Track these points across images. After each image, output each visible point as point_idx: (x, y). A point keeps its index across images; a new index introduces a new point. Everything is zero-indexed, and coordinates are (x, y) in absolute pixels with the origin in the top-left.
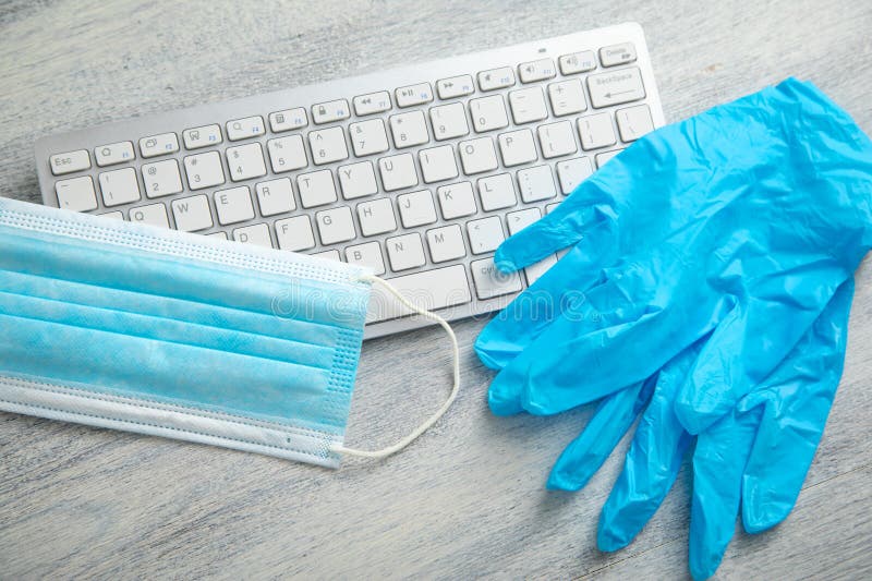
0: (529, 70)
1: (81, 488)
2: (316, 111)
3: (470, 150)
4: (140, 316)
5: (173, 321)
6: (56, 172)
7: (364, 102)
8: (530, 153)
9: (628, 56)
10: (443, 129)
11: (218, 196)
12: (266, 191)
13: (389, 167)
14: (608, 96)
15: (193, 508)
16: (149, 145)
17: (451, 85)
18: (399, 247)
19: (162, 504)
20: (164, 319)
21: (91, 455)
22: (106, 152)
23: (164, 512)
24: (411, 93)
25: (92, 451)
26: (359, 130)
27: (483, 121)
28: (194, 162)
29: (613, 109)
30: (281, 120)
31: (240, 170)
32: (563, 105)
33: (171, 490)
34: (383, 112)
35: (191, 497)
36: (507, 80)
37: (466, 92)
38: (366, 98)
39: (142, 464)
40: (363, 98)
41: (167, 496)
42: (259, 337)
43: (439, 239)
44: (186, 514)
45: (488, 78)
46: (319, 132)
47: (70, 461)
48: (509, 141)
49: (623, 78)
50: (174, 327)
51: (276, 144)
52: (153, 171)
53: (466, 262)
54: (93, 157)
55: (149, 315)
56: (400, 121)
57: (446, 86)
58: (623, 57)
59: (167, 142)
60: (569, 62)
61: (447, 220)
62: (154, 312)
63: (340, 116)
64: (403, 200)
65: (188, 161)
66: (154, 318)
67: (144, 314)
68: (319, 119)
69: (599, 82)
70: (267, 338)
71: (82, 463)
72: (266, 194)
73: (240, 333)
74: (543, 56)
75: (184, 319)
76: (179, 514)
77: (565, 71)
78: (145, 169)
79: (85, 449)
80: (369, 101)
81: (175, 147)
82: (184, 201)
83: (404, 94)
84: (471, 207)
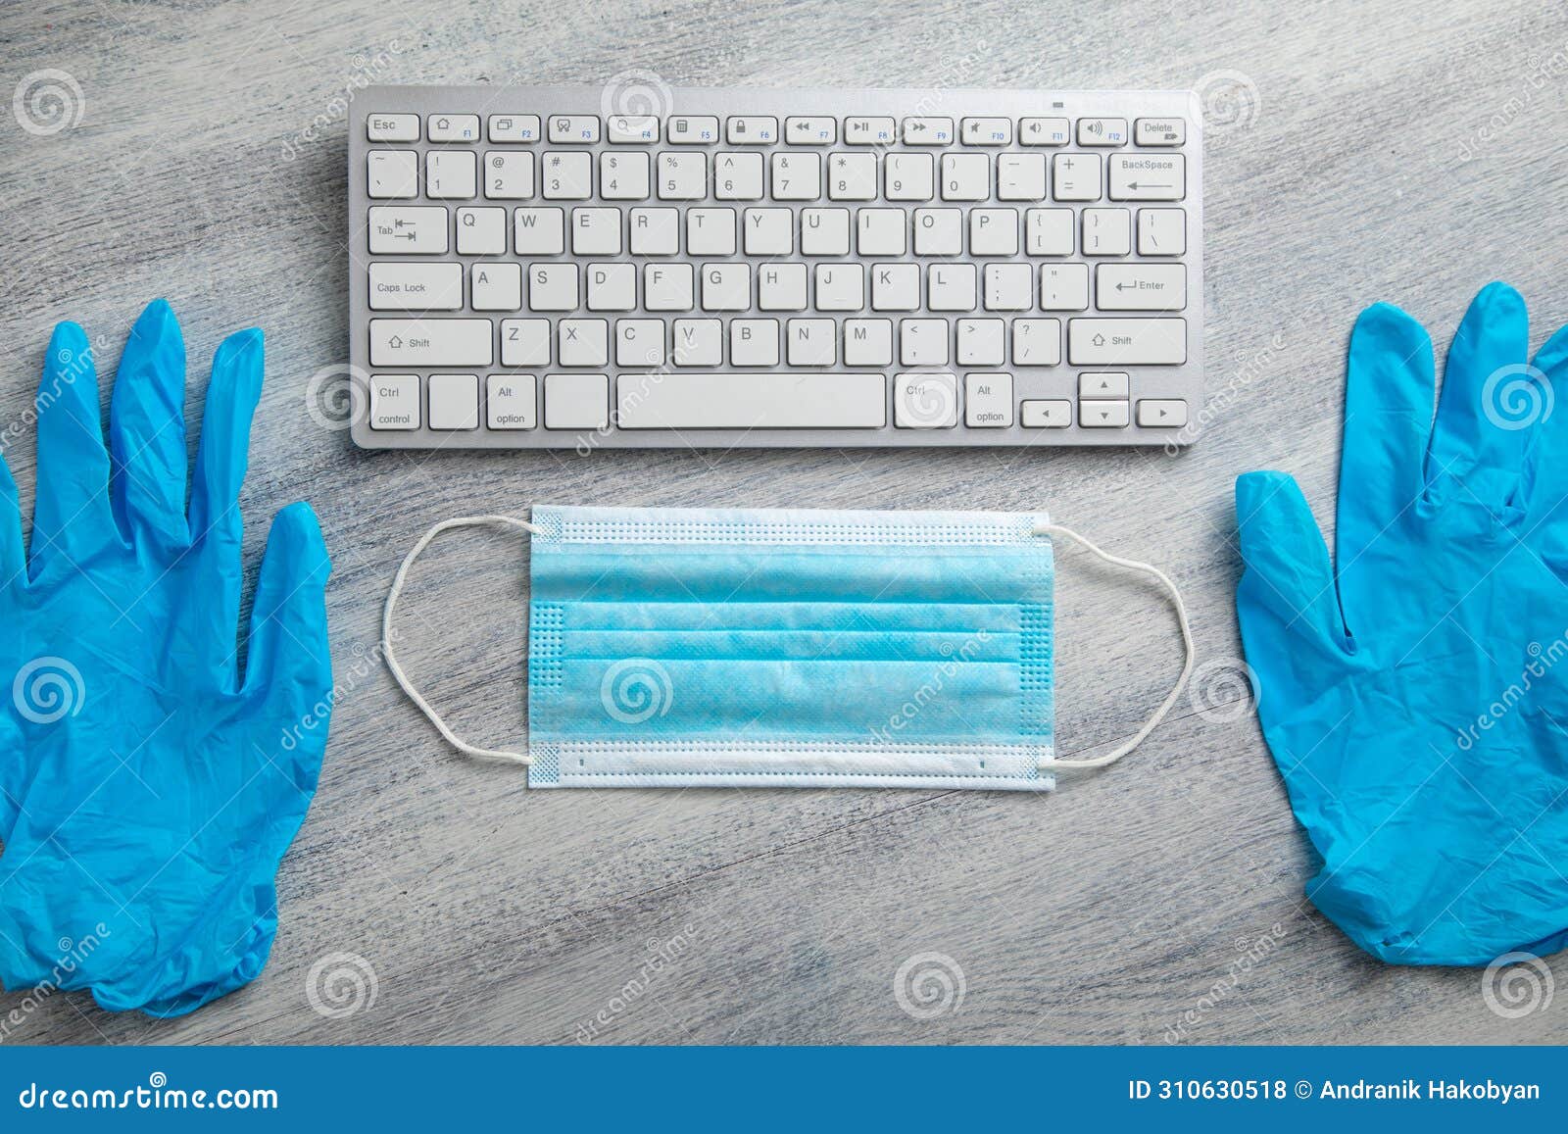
0: (1033, 128)
1: (347, 618)
2: (733, 124)
3: (928, 222)
4: (761, 632)
5: (804, 632)
6: (372, 137)
7: (800, 127)
8: (1008, 244)
9: (1174, 136)
10: (898, 186)
11: (577, 213)
12: (643, 221)
13: (814, 223)
14: (1134, 186)
15: (492, 655)
16: (501, 126)
17: (922, 127)
18: (804, 334)
19: (452, 646)
20: (791, 632)
21: (360, 575)
22: (443, 124)
23: (455, 658)
24: (866, 127)
25: (362, 571)
26: (785, 164)
27: (955, 186)
28: (556, 162)
29: (1134, 208)
30: (683, 128)
31: (614, 185)
32: (1069, 186)
33: (463, 630)
34: (823, 145)
35: (490, 641)
36: (1001, 136)
37: (941, 141)
38: (804, 121)
39: (427, 593)
40: (798, 121)
41: (459, 637)
42: (918, 634)
43: (860, 334)
44: (482, 663)
45: (975, 128)
46: (729, 155)
47: (333, 583)
48: (984, 220)
49: (1160, 166)
50: (807, 640)
51: (669, 160)
52: (499, 163)
53: (889, 372)
54: (424, 128)
55: (771, 629)
56: (842, 163)
57: (916, 127)
58: (1167, 137)
59: (525, 127)
60: (1090, 128)
61: (877, 311)
62: (778, 625)
63: (764, 140)
64: (823, 271)
65: (548, 158)
66: (779, 632)
67: (765, 629)
68: (734, 137)
69: (1125, 164)
70: (930, 634)
71: (348, 587)
72: (643, 224)
73: (894, 633)
74: (1058, 112)
75: (818, 627)
76: (473, 661)
77: (1083, 140)
78: (490, 157)
79: (352, 567)
80: (807, 127)
81: (535, 136)
82: (532, 212)
83: (857, 127)
84: (911, 301)
